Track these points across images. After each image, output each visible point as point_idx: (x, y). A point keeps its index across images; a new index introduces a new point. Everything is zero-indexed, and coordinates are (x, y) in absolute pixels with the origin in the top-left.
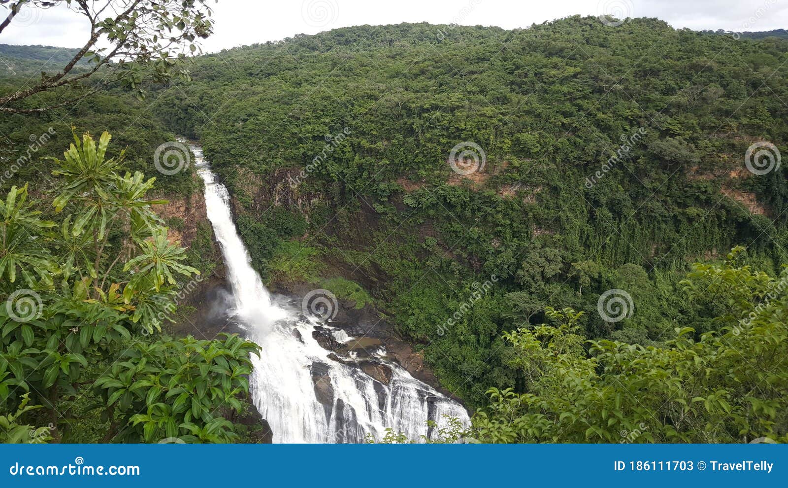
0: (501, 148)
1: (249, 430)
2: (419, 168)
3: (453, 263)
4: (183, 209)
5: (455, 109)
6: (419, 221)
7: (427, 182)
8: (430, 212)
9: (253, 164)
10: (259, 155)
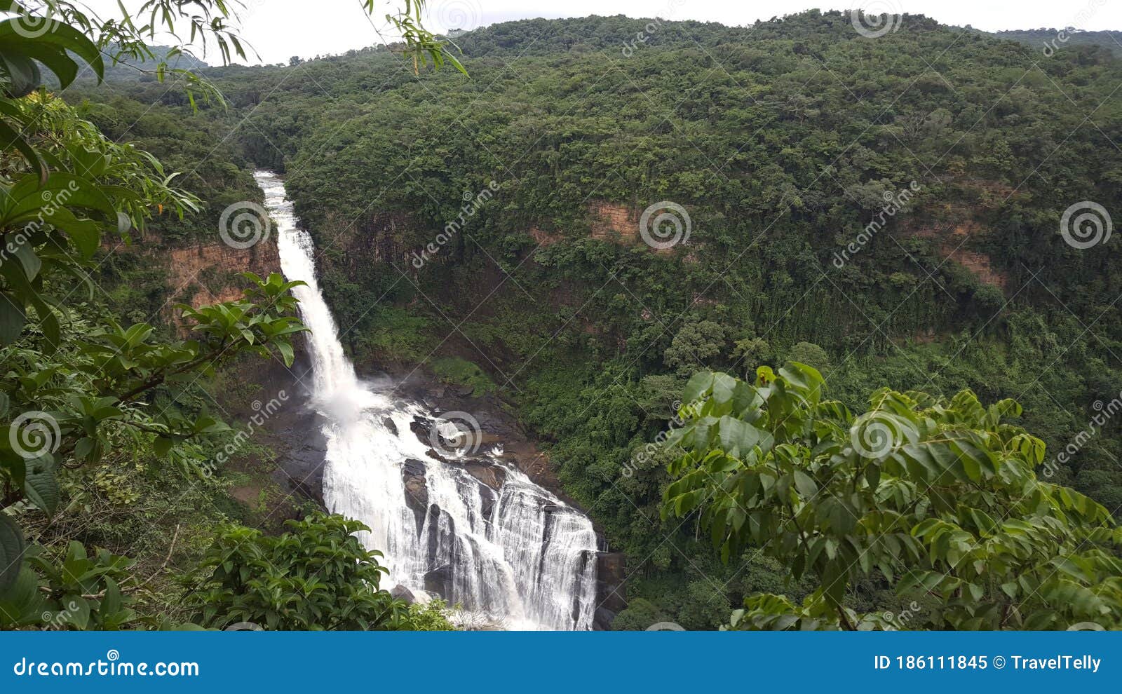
0: (655, 191)
2: (554, 216)
4: (245, 261)
5: (602, 138)
6: (554, 284)
7: (565, 234)
8: (567, 273)
9: (345, 206)
10: (353, 194)
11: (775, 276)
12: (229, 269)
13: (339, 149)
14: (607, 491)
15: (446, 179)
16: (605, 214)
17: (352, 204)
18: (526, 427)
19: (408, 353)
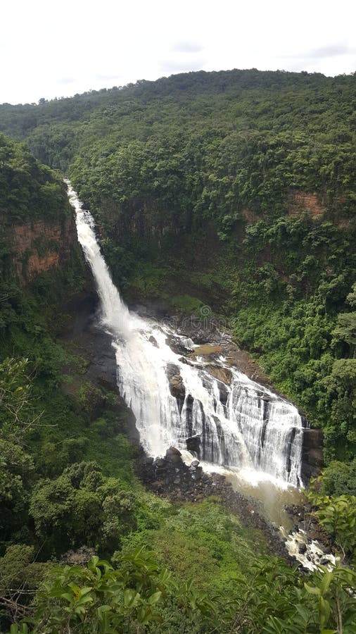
0: (341, 183)
1: (117, 416)
2: (261, 201)
3: (288, 286)
4: (59, 233)
5: (298, 145)
6: (259, 248)
7: (269, 214)
8: (270, 241)
9: (115, 195)
10: (119, 186)
12: (49, 239)
13: (107, 155)
14: (309, 389)
15: (181, 176)
16: (299, 199)
17: (119, 193)
18: (239, 342)
19: (154, 292)
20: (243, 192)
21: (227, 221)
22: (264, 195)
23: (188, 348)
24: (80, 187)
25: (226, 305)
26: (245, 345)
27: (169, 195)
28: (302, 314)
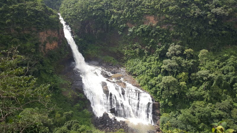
0: (162, 12)
1: (84, 102)
2: (134, 19)
3: (145, 51)
4: (57, 34)
6: (134, 37)
7: (137, 24)
8: (138, 34)
9: (78, 19)
10: (80, 15)
11: (193, 33)
12: (53, 37)
13: (74, 3)
14: (154, 88)
15: (103, 11)
16: (148, 18)
18: (128, 72)
19: (96, 55)
20: (127, 16)
21: (121, 27)
22: (135, 17)
23: (109, 76)
24: (64, 16)
25: (122, 59)
26: (130, 73)
27: (99, 18)
28: (150, 61)
